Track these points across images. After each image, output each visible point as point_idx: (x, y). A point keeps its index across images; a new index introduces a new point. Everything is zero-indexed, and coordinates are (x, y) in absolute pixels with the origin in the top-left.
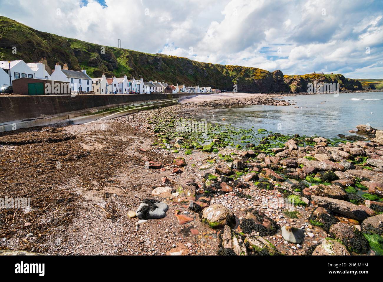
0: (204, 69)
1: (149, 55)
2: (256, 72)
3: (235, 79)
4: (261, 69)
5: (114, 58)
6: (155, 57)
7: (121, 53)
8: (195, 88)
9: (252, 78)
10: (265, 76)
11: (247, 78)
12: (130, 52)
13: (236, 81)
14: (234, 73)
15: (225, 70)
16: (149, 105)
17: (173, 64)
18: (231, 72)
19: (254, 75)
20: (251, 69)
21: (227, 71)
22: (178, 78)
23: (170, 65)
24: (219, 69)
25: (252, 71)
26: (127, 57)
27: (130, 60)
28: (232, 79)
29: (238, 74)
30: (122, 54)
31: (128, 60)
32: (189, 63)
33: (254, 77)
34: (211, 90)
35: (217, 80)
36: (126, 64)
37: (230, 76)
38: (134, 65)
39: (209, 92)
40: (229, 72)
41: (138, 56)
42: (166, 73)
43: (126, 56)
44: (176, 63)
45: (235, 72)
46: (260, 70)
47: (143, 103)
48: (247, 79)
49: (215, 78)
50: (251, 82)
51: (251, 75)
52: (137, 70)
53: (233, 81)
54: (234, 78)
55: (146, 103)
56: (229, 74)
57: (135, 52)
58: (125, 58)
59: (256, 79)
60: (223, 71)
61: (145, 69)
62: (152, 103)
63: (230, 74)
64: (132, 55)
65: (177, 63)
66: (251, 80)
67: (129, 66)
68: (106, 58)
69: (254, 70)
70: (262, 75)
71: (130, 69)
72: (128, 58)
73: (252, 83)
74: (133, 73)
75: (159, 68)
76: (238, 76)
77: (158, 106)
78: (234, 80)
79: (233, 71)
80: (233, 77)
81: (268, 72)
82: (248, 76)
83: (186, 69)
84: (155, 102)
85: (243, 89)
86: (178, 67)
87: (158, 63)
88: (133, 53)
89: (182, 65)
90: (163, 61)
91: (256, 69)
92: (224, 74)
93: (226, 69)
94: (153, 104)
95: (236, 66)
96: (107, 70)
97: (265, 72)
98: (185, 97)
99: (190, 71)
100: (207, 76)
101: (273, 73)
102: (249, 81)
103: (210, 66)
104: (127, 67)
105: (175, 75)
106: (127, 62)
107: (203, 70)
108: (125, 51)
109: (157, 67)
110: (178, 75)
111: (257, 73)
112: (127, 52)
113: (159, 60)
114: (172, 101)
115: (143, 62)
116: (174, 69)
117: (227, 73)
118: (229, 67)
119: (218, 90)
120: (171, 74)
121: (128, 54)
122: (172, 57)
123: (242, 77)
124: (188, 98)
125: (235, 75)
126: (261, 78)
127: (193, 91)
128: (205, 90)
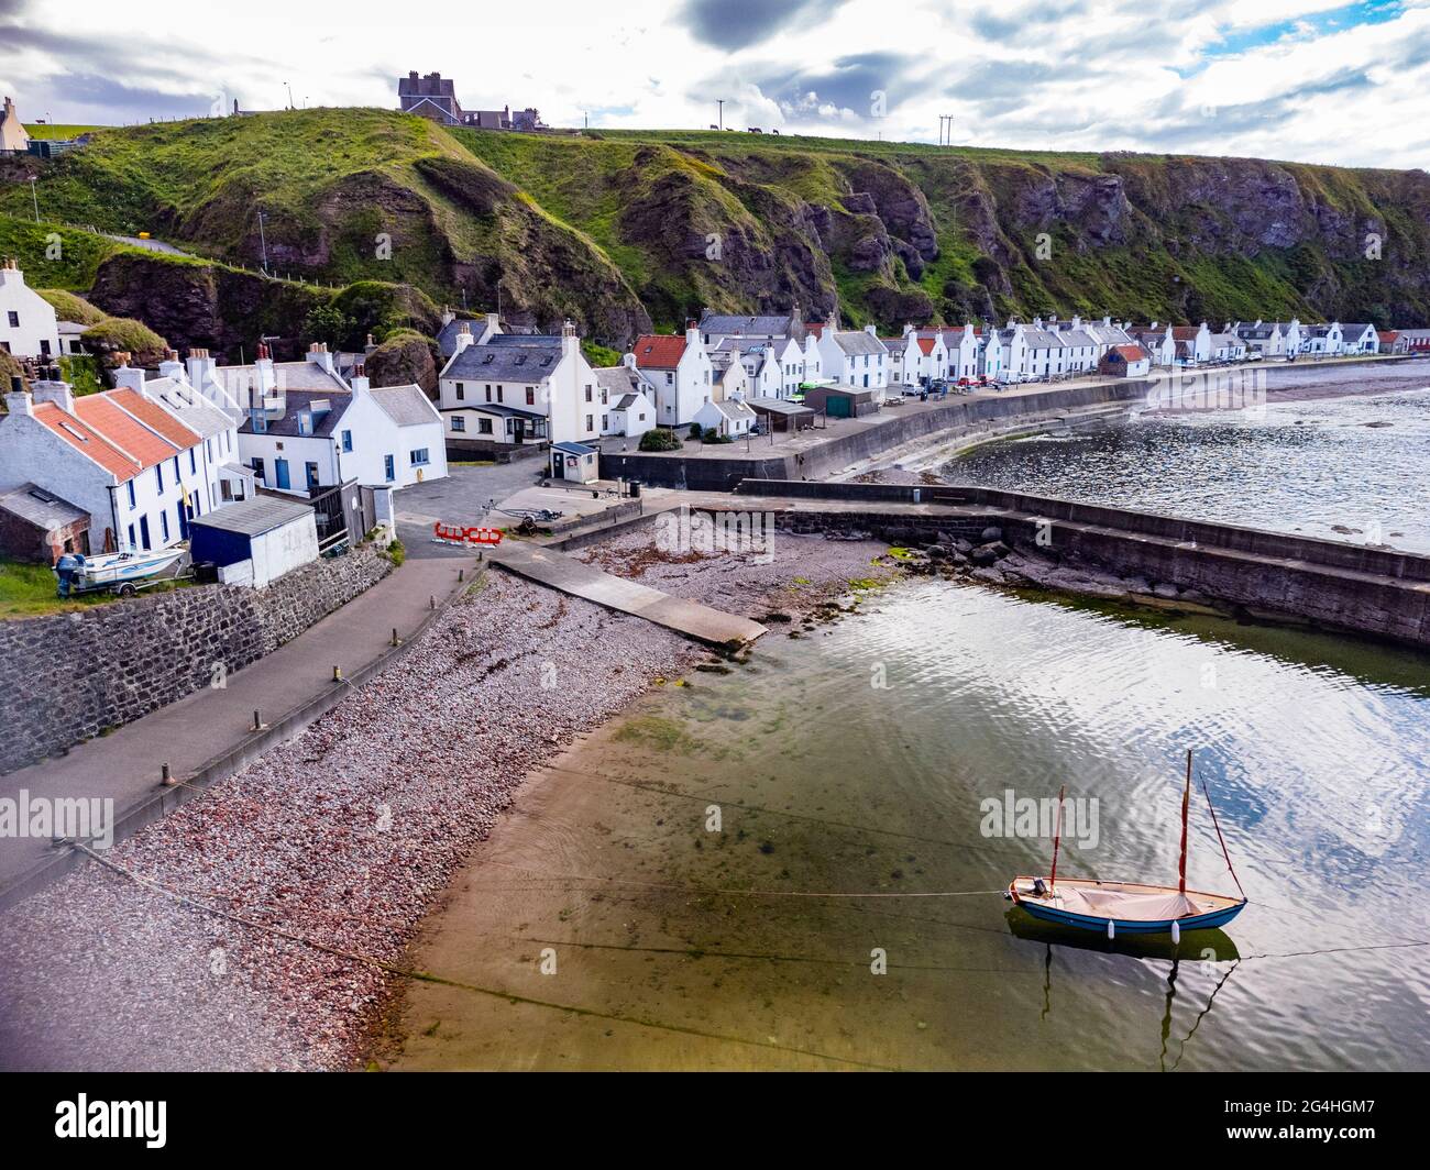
1: (1066, 175)
6: (1092, 181)
7: (952, 179)
23: (1163, 212)
26: (974, 201)
30: (954, 184)
32: (1274, 190)
38: (997, 233)
42: (1133, 255)
44: (1196, 195)
58: (964, 204)
65: (1205, 198)
83: (1252, 223)
86: (1205, 217)
87: (1104, 212)
89: (1230, 203)
90: (1131, 195)
99: (1276, 233)
108: (967, 169)
109: (1095, 228)
113: (1108, 196)
115: (1037, 214)
116: (1184, 232)
120: (1163, 256)
127: (1259, 348)
128: (1335, 337)
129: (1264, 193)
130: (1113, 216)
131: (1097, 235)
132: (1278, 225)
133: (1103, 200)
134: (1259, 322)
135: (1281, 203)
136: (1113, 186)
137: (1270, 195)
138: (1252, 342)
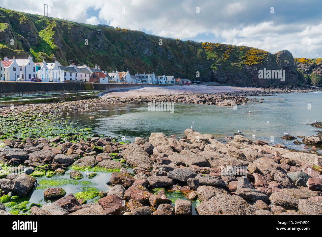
0: (168, 47)
1: (86, 27)
2: (248, 54)
3: (215, 64)
4: (257, 49)
5: (34, 31)
6: (94, 30)
7: (47, 23)
8: (147, 77)
9: (242, 62)
10: (262, 60)
11: (234, 62)
12: (59, 22)
13: (216, 68)
14: (214, 55)
15: (200, 50)
16: (45, 97)
17: (121, 41)
18: (209, 53)
19: (245, 58)
20: (241, 49)
21: (204, 51)
22: (127, 61)
23: (116, 42)
24: (192, 49)
25: (241, 52)
26: (54, 29)
27: (56, 33)
28: (211, 65)
29: (220, 56)
30: (48, 25)
31: (53, 34)
32: (145, 39)
33: (245, 62)
34: (174, 80)
35: (188, 66)
36: (51, 39)
37: (208, 59)
38: (62, 41)
39: (170, 83)
40: (207, 53)
41: (70, 28)
42: (108, 53)
43: (52, 27)
44: (125, 38)
45: (215, 53)
46: (255, 49)
47: (37, 94)
48: (233, 64)
49: (185, 61)
50: (240, 69)
51: (240, 58)
52: (67, 48)
53: (211, 67)
54: (214, 62)
55: (41, 94)
56: (206, 55)
57: (66, 22)
58: (51, 30)
59: (248, 65)
60: (197, 52)
61: (80, 47)
62: (51, 95)
63: (208, 56)
64: (61, 27)
65: (127, 40)
66: (240, 65)
67: (55, 42)
68: (23, 30)
69: (246, 50)
70: (258, 58)
71: (53, 46)
72: (54, 32)
73: (242, 71)
74: (57, 52)
75: (99, 46)
76: (220, 59)
77: (59, 100)
78: (214, 66)
79: (212, 51)
80: (211, 61)
81: (268, 53)
82: (235, 59)
83: (140, 48)
84: (58, 93)
85: (227, 80)
86: (128, 45)
87: (98, 39)
88: (63, 24)
89: (134, 42)
90: (106, 35)
91: (249, 49)
92: (199, 57)
93: (202, 48)
94: (53, 96)
95: (218, 44)
96: (20, 47)
97: (262, 54)
98: (118, 89)
99: (147, 51)
100: (173, 59)
101: (275, 55)
102: (237, 68)
103: (177, 43)
104: (50, 43)
105: (123, 56)
106: (52, 36)
107: (167, 50)
108: (53, 21)
109: (96, 44)
110: (127, 57)
111: (250, 54)
112: (54, 22)
113: (100, 34)
114: (87, 94)
115: (77, 37)
116: (122, 48)
117: (203, 54)
118: (206, 45)
119: (187, 80)
120: (116, 54)
121: (54, 26)
122: (120, 30)
123: (226, 61)
124: (122, 91)
125: (215, 58)
126: (256, 63)
127: (145, 81)
128: (164, 79)
129: (143, 40)
130: (101, 41)
131: (96, 46)
132: (147, 49)
133: (98, 36)
134: (144, 74)
135: (147, 43)
136: (100, 31)
137: (144, 40)
138: (143, 79)
